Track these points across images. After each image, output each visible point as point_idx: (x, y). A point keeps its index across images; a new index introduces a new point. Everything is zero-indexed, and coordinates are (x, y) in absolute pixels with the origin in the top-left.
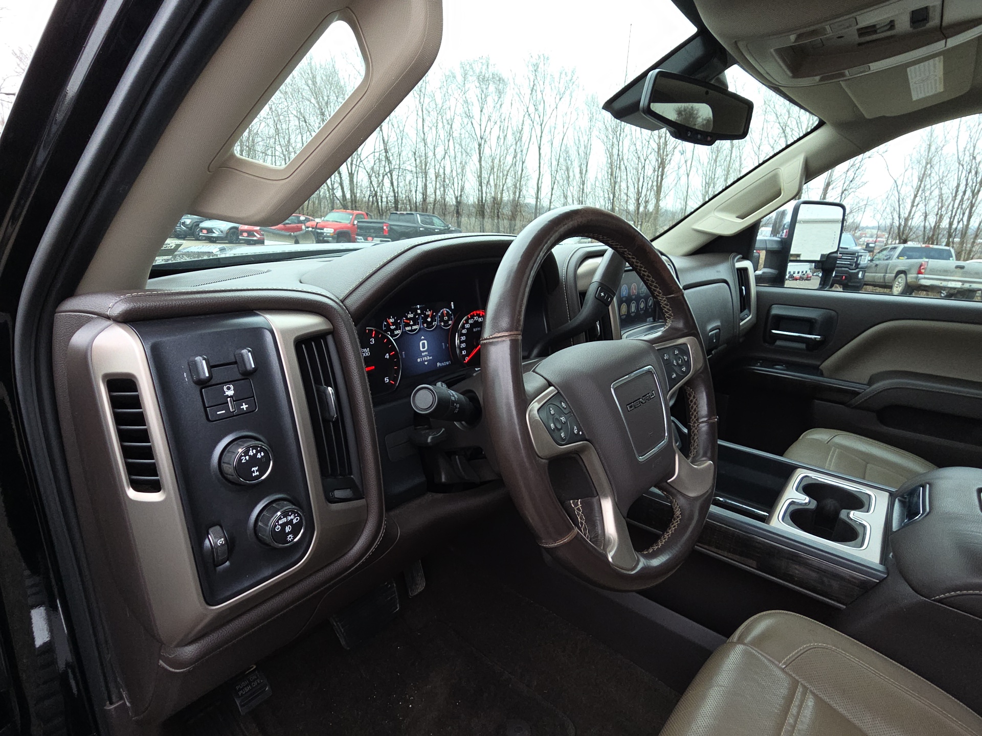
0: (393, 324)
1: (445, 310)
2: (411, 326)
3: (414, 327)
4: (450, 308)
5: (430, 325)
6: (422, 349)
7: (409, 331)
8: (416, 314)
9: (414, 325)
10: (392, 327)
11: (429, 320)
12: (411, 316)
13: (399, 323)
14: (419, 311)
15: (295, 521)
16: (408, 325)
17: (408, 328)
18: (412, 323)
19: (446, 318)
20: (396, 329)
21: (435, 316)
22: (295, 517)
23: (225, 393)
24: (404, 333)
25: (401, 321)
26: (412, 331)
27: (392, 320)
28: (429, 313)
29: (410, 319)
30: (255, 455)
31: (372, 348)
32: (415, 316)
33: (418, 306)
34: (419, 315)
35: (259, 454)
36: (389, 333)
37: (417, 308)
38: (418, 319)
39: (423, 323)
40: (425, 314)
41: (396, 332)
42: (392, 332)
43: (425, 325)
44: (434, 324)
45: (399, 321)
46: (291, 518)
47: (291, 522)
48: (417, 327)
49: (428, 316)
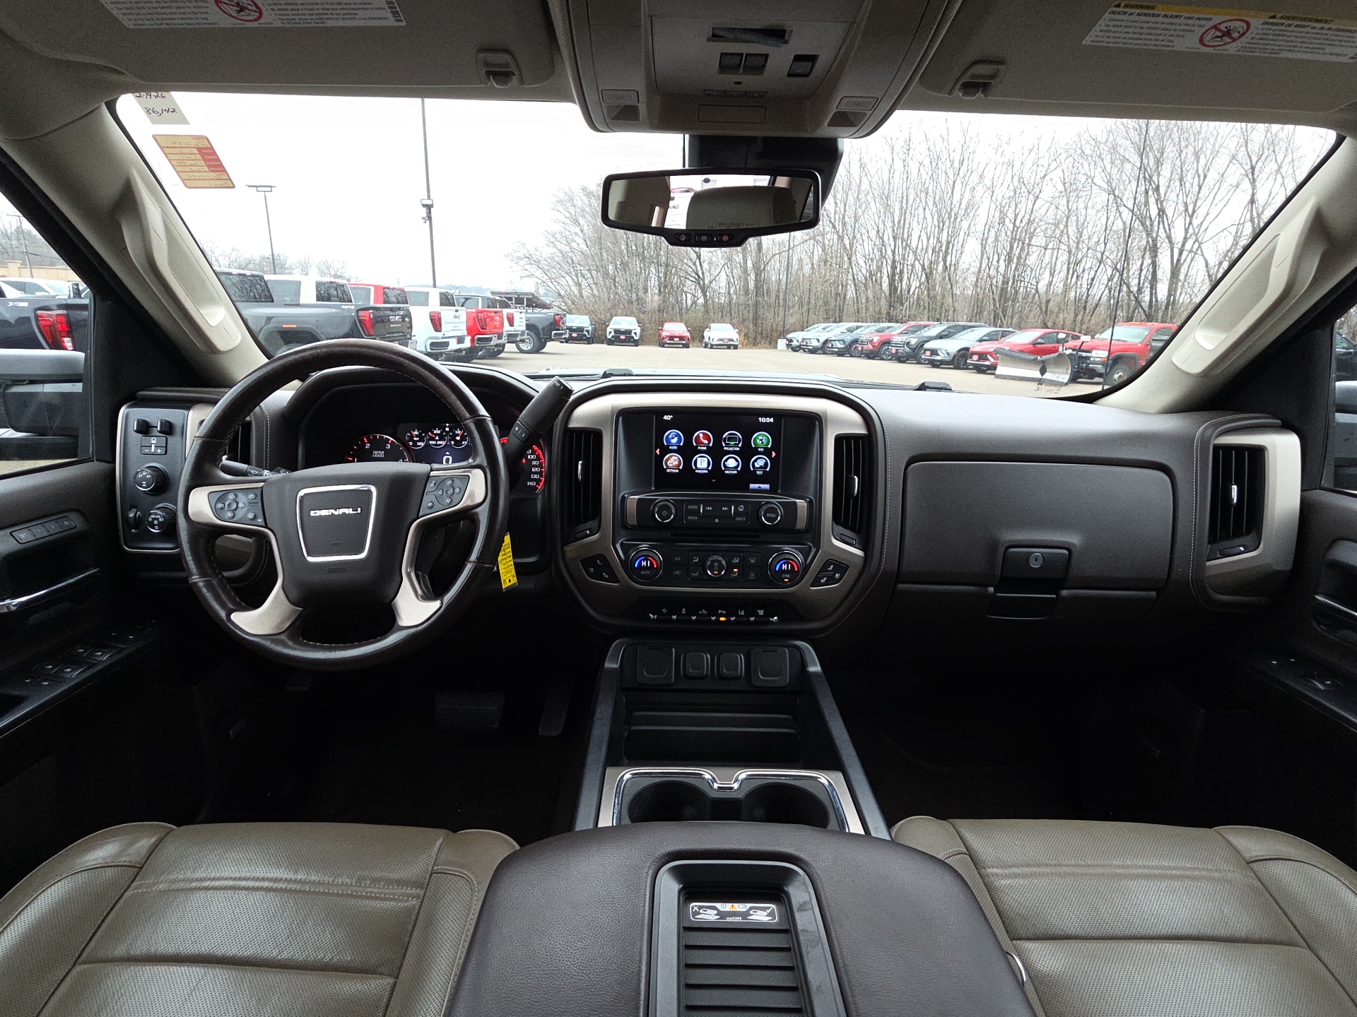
0: (417, 436)
2: (437, 441)
3: (439, 443)
5: (458, 443)
6: (444, 459)
7: (433, 445)
8: (444, 431)
10: (415, 439)
11: (458, 438)
12: (439, 432)
13: (424, 437)
14: (447, 429)
15: (160, 520)
16: (434, 439)
17: (431, 442)
18: (437, 438)
20: (418, 441)
21: (466, 436)
23: (152, 441)
24: (427, 445)
25: (426, 435)
26: (436, 445)
27: (416, 433)
28: (458, 432)
29: (436, 435)
31: (386, 451)
32: (442, 432)
33: (447, 425)
34: (447, 432)
35: (148, 476)
36: (411, 443)
37: (446, 427)
38: (445, 436)
39: (450, 440)
40: (454, 433)
41: (419, 444)
42: (415, 443)
43: (453, 443)
44: (463, 443)
45: (423, 435)
46: (157, 517)
47: (158, 519)
48: (443, 443)
49: (458, 435)
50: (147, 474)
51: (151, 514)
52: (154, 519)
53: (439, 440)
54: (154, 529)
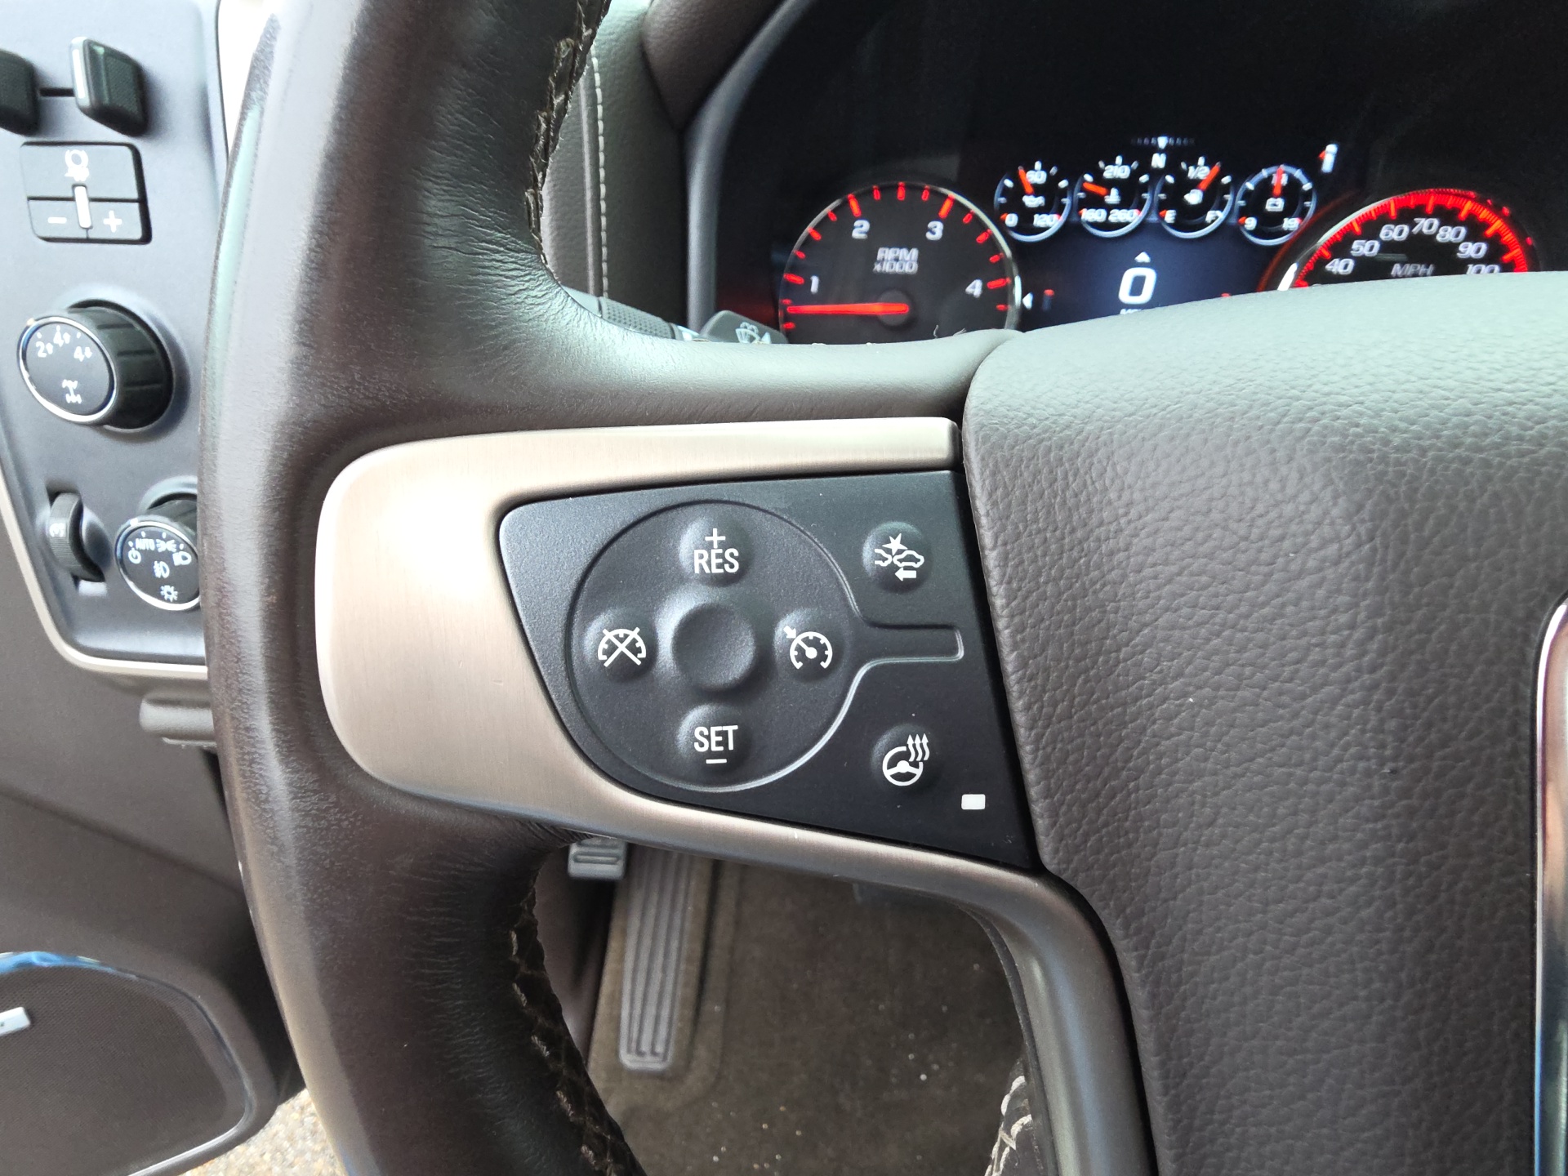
0: (1037, 190)
1: (1281, 175)
2: (1109, 208)
3: (1117, 216)
4: (1312, 167)
5: (1190, 217)
6: (1124, 295)
7: (1095, 225)
8: (1145, 167)
9: (1124, 204)
10: (1031, 201)
11: (1194, 197)
13: (1063, 193)
14: (1159, 161)
15: (178, 560)
16: (1096, 202)
17: (1090, 215)
18: (1113, 197)
19: (1275, 204)
20: (1040, 210)
21: (1226, 189)
22: (178, 550)
23: (65, 168)
24: (1073, 230)
25: (1071, 186)
26: (1107, 226)
27: (1036, 176)
28: (1201, 171)
29: (1113, 183)
30: (70, 348)
31: (928, 252)
32: (1135, 175)
33: (1162, 141)
34: (1157, 174)
35: (78, 349)
36: (1011, 220)
37: (1155, 149)
38: (1144, 188)
39: (1163, 206)
40: (1181, 176)
41: (1039, 220)
42: (1026, 215)
43: (1170, 216)
44: (1210, 216)
45: (1063, 184)
46: (163, 546)
47: (167, 557)
48: (1132, 217)
49: (1195, 184)
50: (75, 343)
51: (133, 534)
52: (150, 557)
53: (1119, 207)
54: (161, 598)
